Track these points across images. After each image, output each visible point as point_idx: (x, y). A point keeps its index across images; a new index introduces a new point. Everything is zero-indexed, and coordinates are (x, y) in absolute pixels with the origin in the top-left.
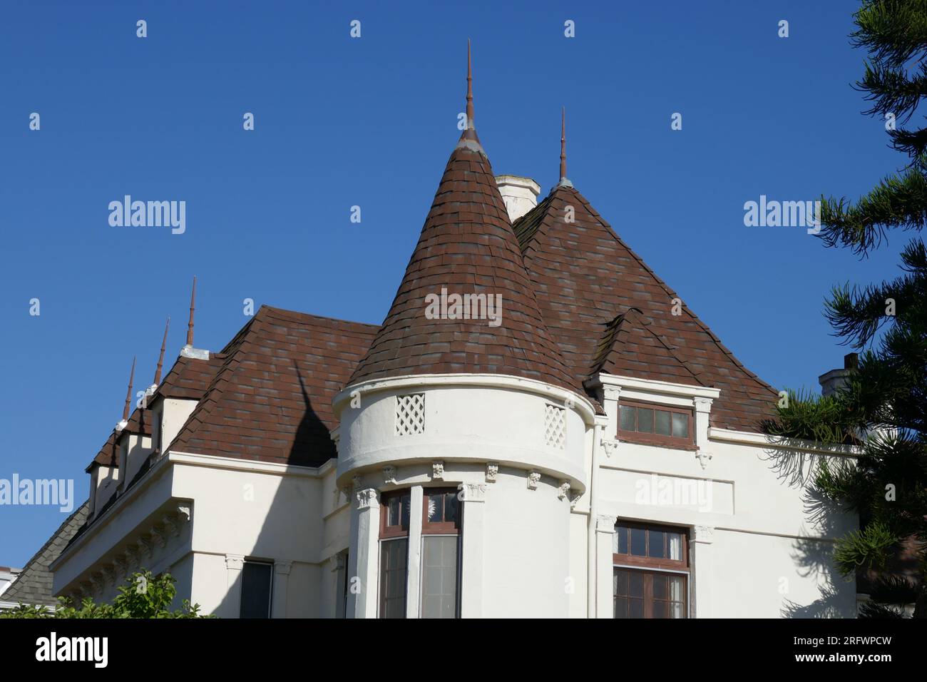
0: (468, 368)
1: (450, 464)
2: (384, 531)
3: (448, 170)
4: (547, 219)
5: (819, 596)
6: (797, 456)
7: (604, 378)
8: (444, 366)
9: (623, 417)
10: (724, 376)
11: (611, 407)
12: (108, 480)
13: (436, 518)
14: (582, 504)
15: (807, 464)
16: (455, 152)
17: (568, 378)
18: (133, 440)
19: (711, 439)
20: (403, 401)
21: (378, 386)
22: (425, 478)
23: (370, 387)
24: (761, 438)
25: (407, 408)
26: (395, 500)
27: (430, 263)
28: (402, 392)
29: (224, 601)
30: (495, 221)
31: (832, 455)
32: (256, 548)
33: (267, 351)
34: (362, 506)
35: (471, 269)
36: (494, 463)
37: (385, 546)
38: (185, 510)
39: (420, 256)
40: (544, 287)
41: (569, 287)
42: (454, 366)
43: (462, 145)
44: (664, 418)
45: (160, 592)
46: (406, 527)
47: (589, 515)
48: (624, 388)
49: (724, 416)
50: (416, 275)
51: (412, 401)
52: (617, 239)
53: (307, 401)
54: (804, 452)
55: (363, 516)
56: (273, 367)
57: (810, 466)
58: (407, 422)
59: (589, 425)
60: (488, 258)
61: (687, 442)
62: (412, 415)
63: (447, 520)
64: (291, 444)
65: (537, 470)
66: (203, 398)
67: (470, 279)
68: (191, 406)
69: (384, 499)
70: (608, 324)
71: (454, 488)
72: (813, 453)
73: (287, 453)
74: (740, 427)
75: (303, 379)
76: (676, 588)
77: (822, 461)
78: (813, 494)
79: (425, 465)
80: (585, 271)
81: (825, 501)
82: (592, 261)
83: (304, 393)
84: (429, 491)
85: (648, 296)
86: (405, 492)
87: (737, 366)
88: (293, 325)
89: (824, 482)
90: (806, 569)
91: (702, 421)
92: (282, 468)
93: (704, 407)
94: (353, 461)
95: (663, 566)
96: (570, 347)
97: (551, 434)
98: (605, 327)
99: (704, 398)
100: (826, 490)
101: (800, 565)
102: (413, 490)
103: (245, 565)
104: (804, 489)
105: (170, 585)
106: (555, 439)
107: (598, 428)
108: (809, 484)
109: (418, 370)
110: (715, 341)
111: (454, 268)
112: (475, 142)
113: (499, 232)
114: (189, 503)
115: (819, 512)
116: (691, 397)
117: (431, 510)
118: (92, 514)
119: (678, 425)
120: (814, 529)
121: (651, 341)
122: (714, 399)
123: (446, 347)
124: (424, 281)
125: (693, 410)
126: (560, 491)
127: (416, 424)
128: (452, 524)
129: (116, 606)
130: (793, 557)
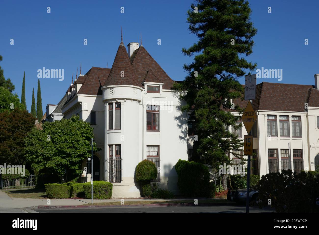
0: (121, 84)
1: (119, 99)
2: (109, 109)
3: (118, 49)
4: (138, 53)
5: (180, 115)
6: (177, 93)
7: (144, 83)
8: (117, 84)
9: (148, 88)
10: (166, 79)
11: (146, 87)
12: (70, 95)
13: (117, 107)
14: (141, 103)
15: (178, 94)
16: (119, 46)
17: (138, 84)
18: (73, 89)
19: (162, 91)
20: (111, 89)
21: (107, 87)
22: (115, 101)
23: (106, 87)
24: (170, 90)
25: (112, 90)
26: (111, 104)
27: (115, 66)
28: (111, 88)
29: (88, 118)
30: (126, 58)
31: (182, 92)
32: (92, 109)
33: (93, 75)
34: (106, 105)
35: (122, 67)
36: (125, 99)
37: (110, 112)
38: (81, 103)
39: (114, 64)
40: (136, 66)
41: (141, 65)
42: (119, 84)
43: (121, 45)
44: (155, 88)
45: (77, 118)
46: (112, 109)
47: (142, 105)
48: (148, 84)
49: (165, 87)
50: (113, 68)
51: (112, 89)
52: (150, 56)
53: (100, 83)
54: (178, 92)
55: (106, 107)
56: (94, 78)
57: (179, 94)
58: (112, 93)
59: (142, 90)
60: (125, 65)
61: (158, 92)
62: (112, 91)
63: (119, 107)
64: (98, 91)
65: (132, 99)
66: (83, 83)
67: (122, 68)
68: (81, 85)
69: (109, 104)
70: (147, 72)
71: (120, 103)
72: (179, 92)
73: (97, 93)
74: (167, 89)
75: (100, 80)
76: (157, 115)
77: (181, 93)
78: (179, 99)
79: (115, 99)
80: (144, 62)
81: (181, 100)
82: (145, 60)
83: (100, 82)
84: (116, 103)
85: (154, 66)
86: (112, 103)
87: (169, 77)
88: (98, 70)
89: (181, 97)
90: (178, 111)
91: (161, 88)
92: (96, 96)
93: (161, 86)
94: (104, 98)
95: (155, 112)
96: (140, 77)
97: (135, 93)
98: (146, 72)
99: (161, 85)
100: (181, 98)
101: (177, 110)
102: (113, 103)
103: (91, 112)
104: (178, 98)
105: (78, 116)
106: (135, 94)
107: (144, 91)
108: (178, 97)
109: (113, 84)
110: (165, 73)
111: (119, 67)
112: (123, 44)
113: (127, 60)
114: (81, 102)
115: (180, 102)
116: (159, 85)
117: (116, 106)
118: (67, 101)
119: (157, 89)
120: (179, 104)
121: (153, 75)
122: (163, 85)
123: (117, 80)
124: (114, 69)
125: (159, 87)
126: (137, 102)
127: (113, 93)
128: (119, 108)
129: (70, 120)
130: (176, 109)
